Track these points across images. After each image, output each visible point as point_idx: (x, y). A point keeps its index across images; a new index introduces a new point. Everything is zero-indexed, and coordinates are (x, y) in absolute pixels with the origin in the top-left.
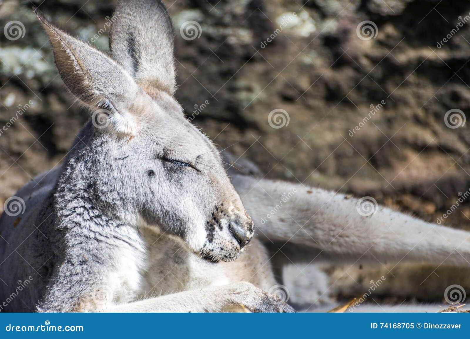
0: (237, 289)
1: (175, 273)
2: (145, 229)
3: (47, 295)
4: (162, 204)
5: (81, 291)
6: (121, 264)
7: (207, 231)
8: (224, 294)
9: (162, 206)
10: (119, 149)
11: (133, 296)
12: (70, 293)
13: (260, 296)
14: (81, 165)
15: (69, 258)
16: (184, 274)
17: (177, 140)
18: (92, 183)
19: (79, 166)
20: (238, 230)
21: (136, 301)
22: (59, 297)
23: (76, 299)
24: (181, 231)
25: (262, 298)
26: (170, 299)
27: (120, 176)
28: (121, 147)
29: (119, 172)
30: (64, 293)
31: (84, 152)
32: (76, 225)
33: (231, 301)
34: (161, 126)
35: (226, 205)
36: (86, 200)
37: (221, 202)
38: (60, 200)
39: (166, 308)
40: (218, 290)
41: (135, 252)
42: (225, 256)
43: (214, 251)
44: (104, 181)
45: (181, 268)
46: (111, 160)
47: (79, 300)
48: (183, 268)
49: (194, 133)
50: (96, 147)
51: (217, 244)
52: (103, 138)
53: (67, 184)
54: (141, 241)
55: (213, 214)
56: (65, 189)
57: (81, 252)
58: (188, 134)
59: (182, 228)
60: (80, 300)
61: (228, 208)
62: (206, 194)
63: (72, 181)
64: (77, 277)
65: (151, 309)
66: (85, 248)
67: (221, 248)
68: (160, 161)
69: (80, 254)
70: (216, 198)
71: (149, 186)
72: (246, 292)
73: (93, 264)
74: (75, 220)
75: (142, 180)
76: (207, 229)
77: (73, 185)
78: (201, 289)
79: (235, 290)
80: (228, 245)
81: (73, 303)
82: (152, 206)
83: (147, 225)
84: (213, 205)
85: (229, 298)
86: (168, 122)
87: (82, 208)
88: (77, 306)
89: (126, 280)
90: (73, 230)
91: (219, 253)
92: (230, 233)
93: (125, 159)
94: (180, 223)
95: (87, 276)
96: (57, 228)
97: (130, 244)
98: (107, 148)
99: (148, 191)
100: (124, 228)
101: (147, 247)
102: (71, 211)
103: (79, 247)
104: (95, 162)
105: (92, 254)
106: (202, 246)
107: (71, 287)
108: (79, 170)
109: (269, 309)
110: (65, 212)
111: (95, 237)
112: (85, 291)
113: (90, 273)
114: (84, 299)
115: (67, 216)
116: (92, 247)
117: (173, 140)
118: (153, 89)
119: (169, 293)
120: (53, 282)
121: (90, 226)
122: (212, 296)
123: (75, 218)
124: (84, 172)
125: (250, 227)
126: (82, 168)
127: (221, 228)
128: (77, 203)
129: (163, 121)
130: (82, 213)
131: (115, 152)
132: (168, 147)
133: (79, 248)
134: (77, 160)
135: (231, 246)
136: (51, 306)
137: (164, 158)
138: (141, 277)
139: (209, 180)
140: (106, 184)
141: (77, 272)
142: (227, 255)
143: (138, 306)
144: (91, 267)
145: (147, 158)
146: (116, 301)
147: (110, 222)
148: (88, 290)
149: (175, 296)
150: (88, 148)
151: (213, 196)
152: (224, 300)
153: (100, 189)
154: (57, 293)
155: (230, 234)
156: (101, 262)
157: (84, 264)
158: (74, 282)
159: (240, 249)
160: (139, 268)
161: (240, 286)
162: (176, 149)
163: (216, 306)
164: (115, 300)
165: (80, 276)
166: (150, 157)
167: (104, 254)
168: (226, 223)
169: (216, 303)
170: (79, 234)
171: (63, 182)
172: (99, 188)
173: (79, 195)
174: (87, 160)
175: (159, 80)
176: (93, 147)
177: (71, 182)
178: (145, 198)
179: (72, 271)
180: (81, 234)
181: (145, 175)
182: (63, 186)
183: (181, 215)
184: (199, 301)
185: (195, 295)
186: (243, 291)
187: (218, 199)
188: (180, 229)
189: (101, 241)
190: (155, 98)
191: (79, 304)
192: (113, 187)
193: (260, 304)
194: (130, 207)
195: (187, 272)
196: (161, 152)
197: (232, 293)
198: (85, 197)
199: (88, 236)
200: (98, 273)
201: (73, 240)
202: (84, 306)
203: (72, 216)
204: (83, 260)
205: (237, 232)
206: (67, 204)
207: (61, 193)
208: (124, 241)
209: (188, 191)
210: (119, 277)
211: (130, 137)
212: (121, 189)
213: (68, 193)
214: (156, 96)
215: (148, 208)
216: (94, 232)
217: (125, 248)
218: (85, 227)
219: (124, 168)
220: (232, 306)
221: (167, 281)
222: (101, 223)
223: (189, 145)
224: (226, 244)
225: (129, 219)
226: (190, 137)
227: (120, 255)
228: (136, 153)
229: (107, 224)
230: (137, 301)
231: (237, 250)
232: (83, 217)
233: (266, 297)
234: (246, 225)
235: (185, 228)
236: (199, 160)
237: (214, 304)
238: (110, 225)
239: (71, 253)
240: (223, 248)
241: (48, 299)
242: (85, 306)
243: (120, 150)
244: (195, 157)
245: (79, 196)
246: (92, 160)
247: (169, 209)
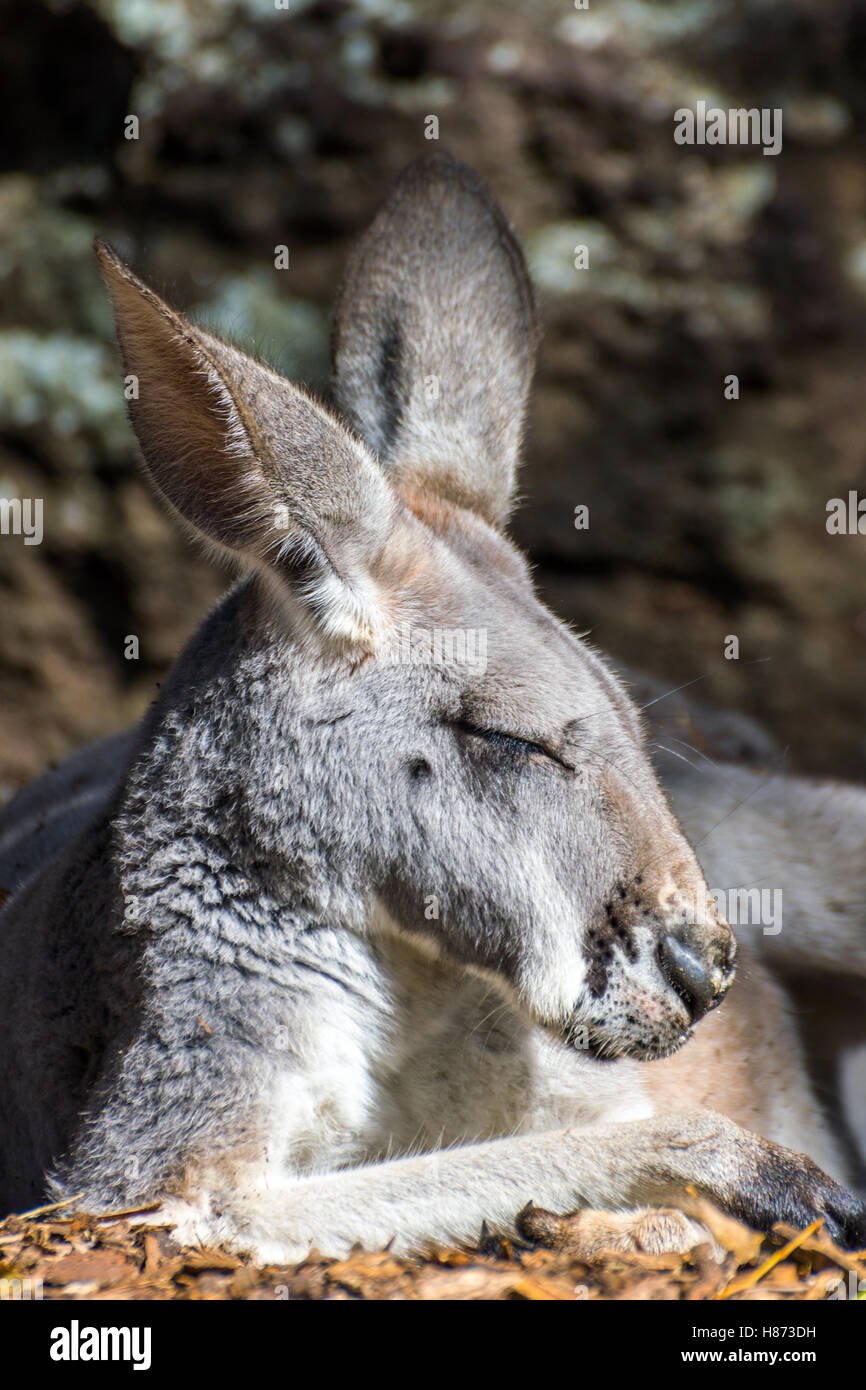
0: (679, 1134)
1: (483, 1080)
2: (394, 944)
3: (83, 1140)
4: (449, 869)
5: (188, 1131)
6: (315, 1047)
7: (588, 961)
8: (640, 1149)
9: (450, 875)
10: (322, 691)
11: (351, 1147)
12: (153, 1136)
13: (753, 1157)
14: (199, 734)
15: (154, 1027)
16: (514, 1085)
17: (507, 667)
18: (231, 792)
19: (194, 736)
20: (684, 965)
21: (361, 1166)
22: (118, 1147)
23: (171, 1157)
24: (506, 958)
25: (758, 1163)
26: (467, 1161)
27: (322, 773)
28: (331, 685)
29: (319, 761)
30: (134, 1135)
31: (209, 694)
32: (178, 921)
33: (659, 1170)
34: (460, 619)
35: (650, 880)
36: (210, 844)
37: (635, 870)
38: (128, 838)
39: (454, 1189)
40: (620, 1133)
41: (361, 1012)
42: (639, 1043)
43: (607, 1026)
44: (268, 787)
45: (504, 1067)
46: (293, 725)
47: (180, 1159)
48: (511, 1066)
49: (563, 647)
50: (249, 681)
51: (616, 1003)
52: (272, 656)
53: (155, 790)
54: (383, 979)
55: (609, 908)
56: (146, 805)
57: (191, 1006)
58: (543, 649)
59: (507, 945)
60: (184, 1158)
61: (657, 891)
62: (589, 841)
63: (168, 781)
64: (177, 1087)
65: (409, 1190)
66: (203, 994)
67: (627, 1016)
68: (451, 732)
69: (188, 1014)
70: (619, 857)
71: (411, 808)
72: (707, 1144)
73: (228, 1047)
74: (174, 905)
75: (390, 790)
76: (587, 956)
77: (172, 794)
78: (568, 1132)
79: (675, 1137)
80: (652, 1009)
81: (160, 1168)
82: (418, 872)
83: (401, 931)
84: (611, 878)
85: (655, 1162)
86: (483, 608)
87: (197, 868)
88: (173, 1177)
89: (331, 1098)
90: (166, 937)
91: (620, 1031)
92: (662, 971)
93: (338, 724)
94: (502, 931)
95: (207, 1084)
96: (117, 928)
97: (345, 987)
98: (284, 688)
99: (408, 827)
100: (329, 937)
101: (398, 996)
102: (162, 875)
103: (185, 990)
104: (244, 729)
105: (225, 1014)
106: (569, 1006)
107: (155, 1119)
108: (194, 749)
109: (780, 1199)
110: (146, 880)
111: (237, 961)
112: (199, 1131)
113: (216, 1075)
114: (196, 1157)
115: (149, 892)
116: (224, 992)
117: (496, 668)
118: (435, 501)
119: (466, 1141)
120: (102, 1100)
121: (220, 926)
122: (600, 1154)
123: (176, 900)
124: (207, 756)
125: (724, 954)
126: (204, 743)
127: (633, 955)
128: (183, 852)
129: (468, 605)
130: (198, 884)
131: (311, 700)
132: (477, 690)
133: (186, 993)
134: (188, 718)
135: (662, 1013)
136: (95, 1175)
137: (462, 723)
138: (379, 1090)
139: (601, 798)
140: (273, 798)
141: (177, 1071)
142: (645, 1041)
143: (365, 1180)
144: (220, 1058)
145: (410, 722)
146: (297, 1164)
147: (284, 916)
148: (210, 1130)
149: (483, 1152)
150: (221, 681)
151: (613, 850)
152: (638, 1166)
153: (257, 811)
154: (112, 1137)
155: (659, 975)
156: (251, 1041)
157: (201, 1046)
158: (165, 1103)
159: (690, 1025)
160: (372, 1061)
161: (689, 1124)
162: (502, 697)
163: (613, 1186)
164: (294, 1159)
165: (186, 1085)
166: (418, 719)
167: (262, 1018)
168: (651, 938)
169: (613, 1174)
170: (185, 951)
171: (140, 783)
172: (253, 809)
173: (190, 825)
174: (220, 719)
175: (453, 474)
176: (240, 680)
177: (167, 784)
178: (397, 847)
179: (160, 1069)
180: (192, 950)
181: (399, 774)
182: (140, 794)
183: (508, 905)
184: (559, 1169)
185: (547, 1150)
186: (700, 1141)
187: (628, 860)
188: (502, 949)
189: (256, 975)
190: (441, 529)
191: (181, 1173)
192: (297, 810)
193: (752, 1182)
194: (350, 875)
195: (524, 1077)
196: (454, 703)
197: (663, 1147)
198: (207, 834)
199: (213, 956)
200: (243, 1074)
201: (166, 968)
202: (196, 1179)
203: (165, 892)
204: (195, 1033)
205: (681, 969)
206: (151, 855)
207: (134, 818)
208: (327, 975)
209: (535, 831)
210: (309, 1090)
211: (361, 654)
212: (324, 815)
213: (156, 821)
214: (444, 523)
215: (403, 879)
216: (235, 946)
217: (329, 997)
218: (206, 928)
219: (334, 752)
220: (662, 1185)
221: (459, 1104)
222: (257, 917)
223: (543, 687)
224: (646, 1005)
225: (344, 910)
226: (550, 661)
227: (313, 1019)
228: (376, 705)
229: (275, 920)
230: (365, 1163)
231: (678, 1026)
232: (201, 898)
233: (772, 1161)
234: (711, 949)
235: (519, 949)
236: (572, 736)
237: (606, 1180)
238: (286, 926)
239: (159, 1011)
240: (636, 1018)
241: (84, 1154)
242: (201, 1178)
243: (327, 695)
244: (559, 724)
245: (188, 831)
246: (234, 719)
247: (471, 884)
